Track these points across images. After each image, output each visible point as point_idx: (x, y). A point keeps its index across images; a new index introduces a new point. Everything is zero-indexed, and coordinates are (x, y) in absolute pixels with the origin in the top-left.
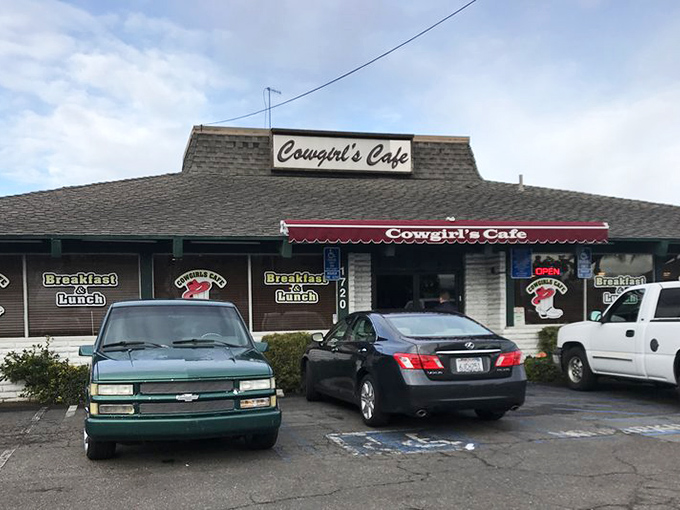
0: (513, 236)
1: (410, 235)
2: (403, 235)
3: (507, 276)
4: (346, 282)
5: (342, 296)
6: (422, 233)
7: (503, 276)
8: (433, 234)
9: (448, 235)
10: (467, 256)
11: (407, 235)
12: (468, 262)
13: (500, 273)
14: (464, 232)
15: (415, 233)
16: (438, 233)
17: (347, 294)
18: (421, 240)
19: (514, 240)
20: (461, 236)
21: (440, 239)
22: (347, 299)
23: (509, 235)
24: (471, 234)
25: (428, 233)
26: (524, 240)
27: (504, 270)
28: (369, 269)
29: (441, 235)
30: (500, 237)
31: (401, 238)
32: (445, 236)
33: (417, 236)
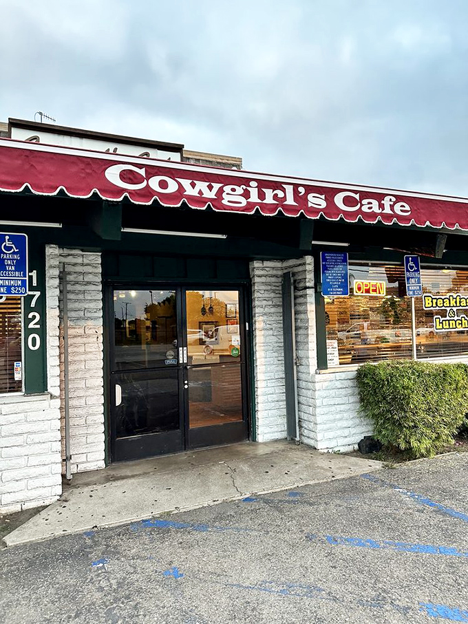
0: (387, 210)
1: (172, 187)
2: (154, 183)
3: (316, 292)
4: (42, 299)
5: (31, 326)
6: (202, 185)
7: (311, 292)
8: (227, 189)
9: (262, 196)
10: (257, 264)
11: (163, 184)
12: (257, 272)
13: (306, 288)
14: (296, 192)
15: (186, 183)
16: (240, 190)
17: (43, 322)
18: (200, 200)
19: (388, 217)
20: (290, 201)
21: (244, 202)
22: (42, 332)
23: (381, 206)
24: (310, 197)
25: (216, 186)
26: (407, 219)
27: (311, 284)
28: (99, 279)
29: (246, 195)
30: (365, 209)
31: (148, 193)
32: (254, 198)
33: (190, 191)
